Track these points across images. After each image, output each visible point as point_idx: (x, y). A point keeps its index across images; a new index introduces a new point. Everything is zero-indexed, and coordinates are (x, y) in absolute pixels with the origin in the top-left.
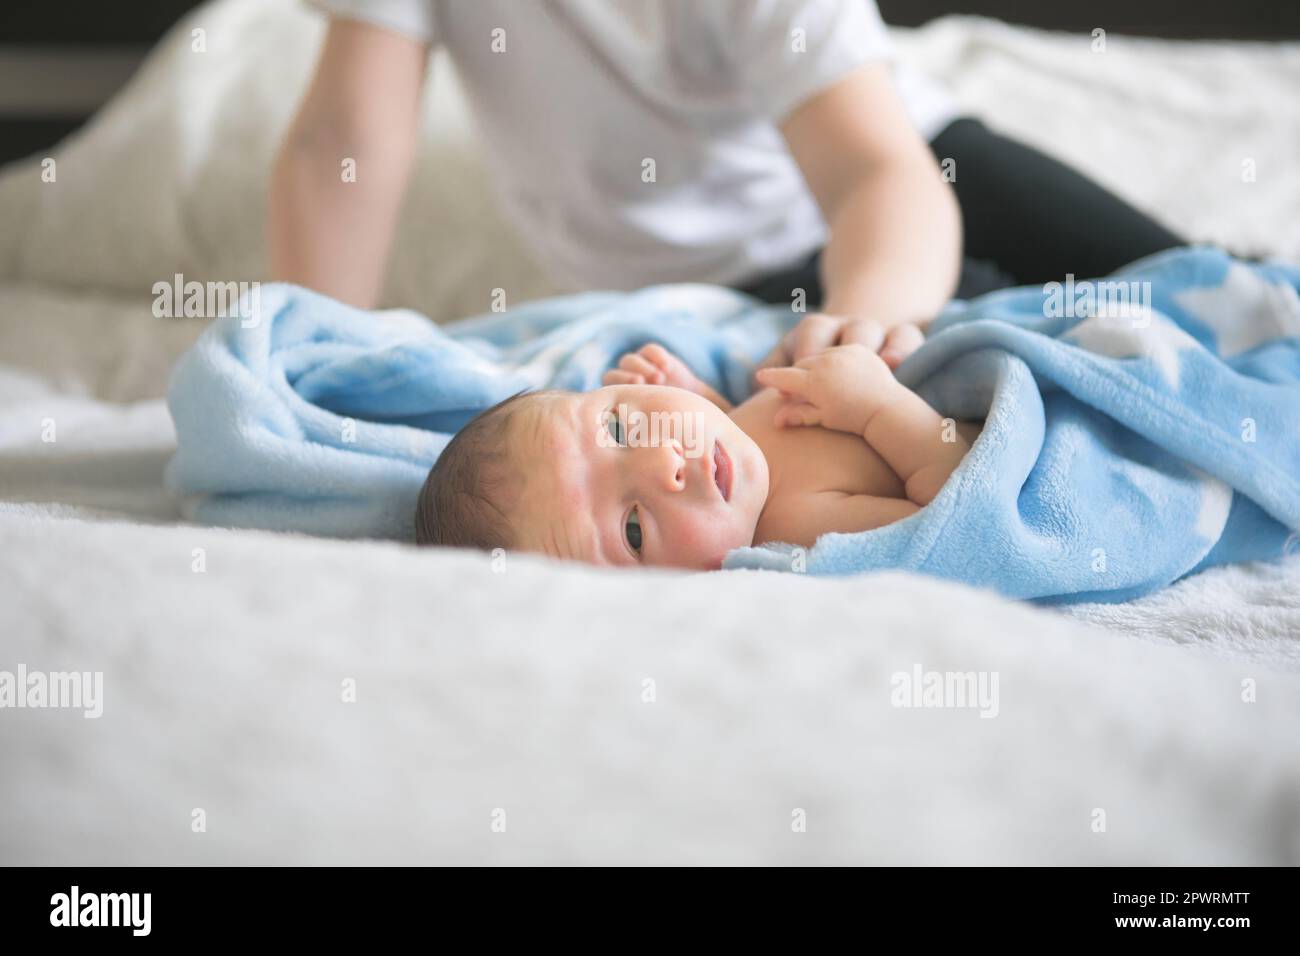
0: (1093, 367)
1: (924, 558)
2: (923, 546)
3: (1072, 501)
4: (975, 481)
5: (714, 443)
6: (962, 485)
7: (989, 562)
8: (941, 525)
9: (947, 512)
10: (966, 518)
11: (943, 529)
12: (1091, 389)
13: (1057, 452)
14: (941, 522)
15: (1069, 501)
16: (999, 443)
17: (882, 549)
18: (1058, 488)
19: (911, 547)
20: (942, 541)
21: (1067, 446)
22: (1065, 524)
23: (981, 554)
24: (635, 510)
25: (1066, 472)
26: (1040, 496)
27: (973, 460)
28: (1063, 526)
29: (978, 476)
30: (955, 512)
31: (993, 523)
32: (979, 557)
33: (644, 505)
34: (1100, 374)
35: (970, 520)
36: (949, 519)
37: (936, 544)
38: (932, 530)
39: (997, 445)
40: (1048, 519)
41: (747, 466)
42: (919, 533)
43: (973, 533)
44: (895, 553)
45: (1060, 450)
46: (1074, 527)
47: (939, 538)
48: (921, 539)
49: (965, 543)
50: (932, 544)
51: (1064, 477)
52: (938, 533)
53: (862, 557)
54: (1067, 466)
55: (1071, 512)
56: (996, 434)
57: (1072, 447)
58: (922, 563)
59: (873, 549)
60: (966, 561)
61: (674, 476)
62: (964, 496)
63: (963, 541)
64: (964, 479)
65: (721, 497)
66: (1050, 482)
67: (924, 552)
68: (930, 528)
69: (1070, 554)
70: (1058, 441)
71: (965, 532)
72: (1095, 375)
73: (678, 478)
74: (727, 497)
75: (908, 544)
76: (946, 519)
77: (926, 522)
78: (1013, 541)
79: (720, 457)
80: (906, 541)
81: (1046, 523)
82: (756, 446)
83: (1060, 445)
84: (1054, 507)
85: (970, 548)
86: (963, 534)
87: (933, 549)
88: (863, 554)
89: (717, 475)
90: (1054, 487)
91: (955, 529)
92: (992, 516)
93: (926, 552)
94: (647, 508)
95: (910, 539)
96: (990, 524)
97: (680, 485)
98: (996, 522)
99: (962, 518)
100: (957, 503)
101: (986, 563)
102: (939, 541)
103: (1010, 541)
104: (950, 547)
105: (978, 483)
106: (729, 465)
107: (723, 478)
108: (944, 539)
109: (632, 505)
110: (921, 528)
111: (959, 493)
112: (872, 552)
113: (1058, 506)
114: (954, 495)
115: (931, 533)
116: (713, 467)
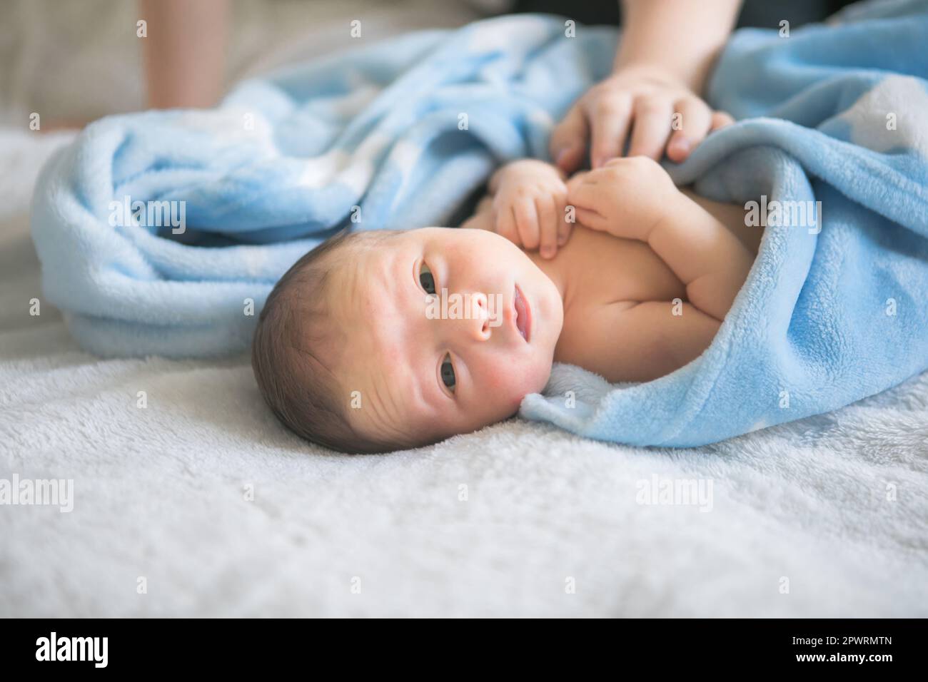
0: (863, 167)
1: (699, 410)
2: (698, 400)
3: (838, 319)
4: (745, 330)
5: (514, 288)
6: (734, 335)
7: (759, 404)
8: (714, 379)
9: (720, 366)
10: (737, 368)
11: (715, 382)
12: (861, 192)
13: (826, 261)
14: (714, 376)
15: (836, 321)
16: (771, 279)
17: (660, 405)
18: (826, 305)
19: (686, 400)
20: (715, 393)
21: (837, 254)
22: (830, 345)
23: (751, 399)
24: (448, 355)
25: (834, 286)
26: (809, 313)
27: (745, 302)
28: (829, 348)
29: (749, 323)
30: (726, 364)
31: (762, 370)
32: (750, 401)
33: (455, 352)
34: (870, 175)
35: (741, 370)
36: (721, 373)
37: (710, 396)
38: (706, 384)
39: (768, 281)
40: (815, 340)
41: (543, 305)
42: (693, 387)
43: (743, 382)
44: (672, 407)
45: (829, 259)
46: (838, 348)
47: (713, 390)
48: (695, 393)
49: (737, 391)
50: (706, 396)
51: (832, 292)
52: (711, 385)
53: (642, 413)
54: (836, 278)
55: (837, 332)
56: (768, 267)
57: (841, 254)
58: (698, 413)
59: (652, 404)
60: (738, 406)
61: (481, 328)
62: (736, 349)
63: (734, 390)
64: (736, 327)
65: (523, 340)
66: (818, 297)
67: (698, 404)
68: (703, 382)
69: (834, 380)
70: (828, 247)
71: (735, 381)
72: (865, 175)
73: (484, 328)
74: (527, 338)
75: (684, 398)
76: (718, 372)
77: (700, 377)
78: (781, 383)
79: (520, 302)
80: (682, 395)
81: (813, 343)
82: (551, 282)
83: (830, 253)
84: (822, 328)
85: (741, 395)
86: (734, 384)
87: (707, 400)
88: (644, 410)
89: (518, 320)
90: (822, 303)
91: (727, 380)
92: (761, 363)
93: (701, 404)
94: (458, 355)
95: (686, 393)
96: (759, 371)
97: (486, 336)
98: (765, 369)
99: (734, 369)
100: (729, 355)
101: (757, 405)
102: (712, 393)
103: (778, 384)
104: (723, 397)
105: (749, 332)
106: (528, 310)
107: (523, 323)
108: (716, 390)
109: (444, 352)
110: (695, 382)
111: (731, 344)
112: (651, 408)
113: (825, 325)
114: (726, 347)
115: (705, 387)
116: (514, 314)
